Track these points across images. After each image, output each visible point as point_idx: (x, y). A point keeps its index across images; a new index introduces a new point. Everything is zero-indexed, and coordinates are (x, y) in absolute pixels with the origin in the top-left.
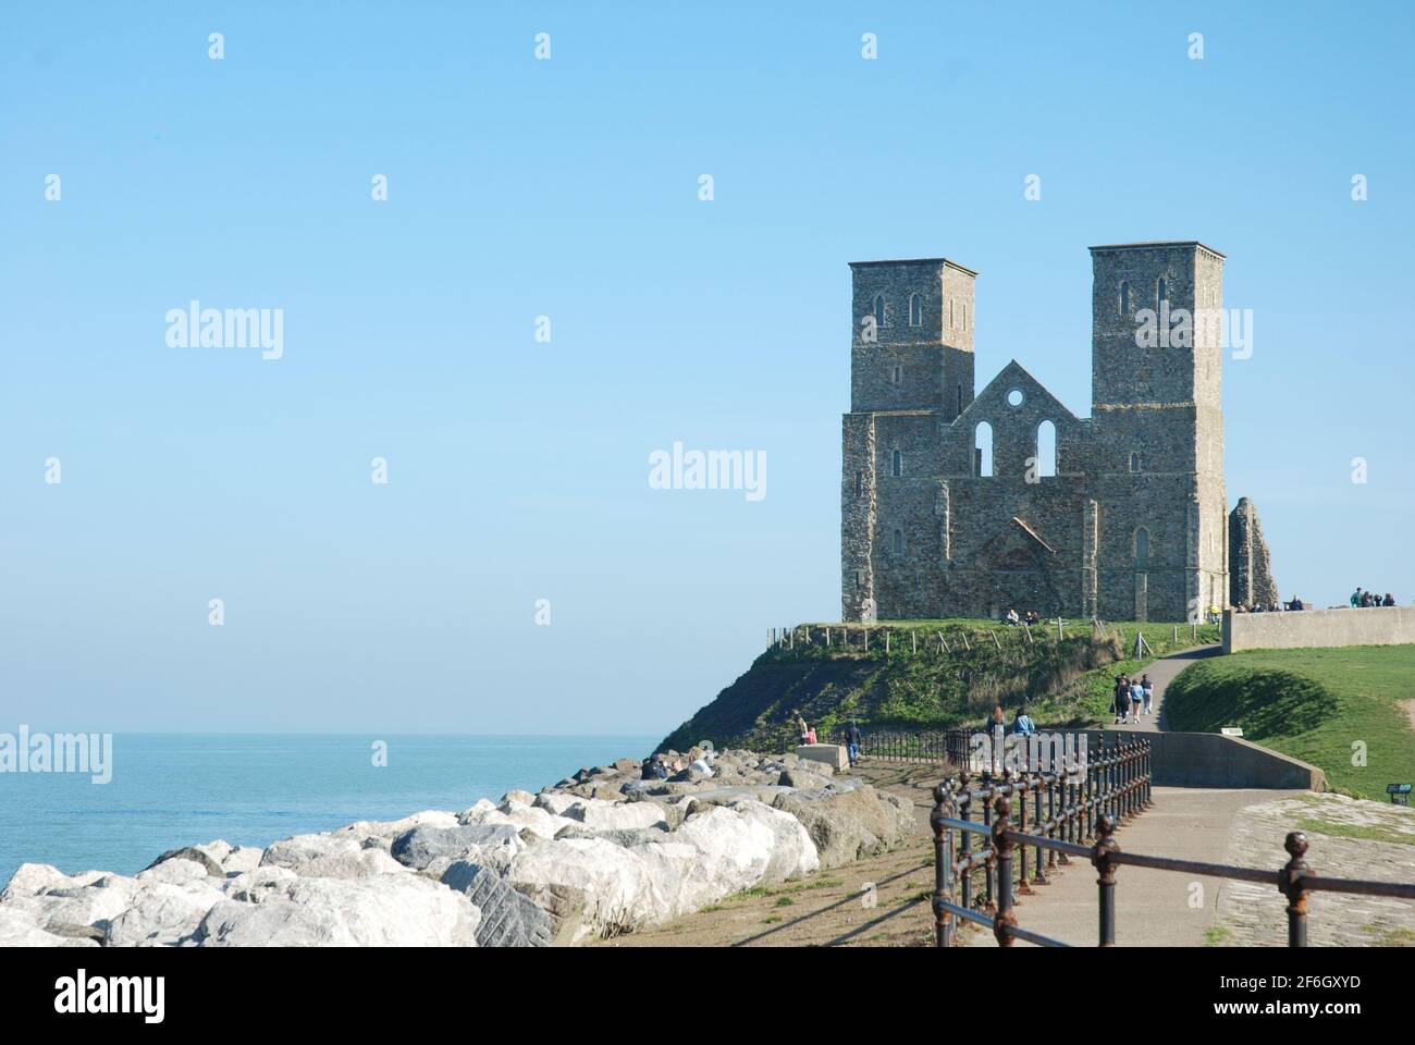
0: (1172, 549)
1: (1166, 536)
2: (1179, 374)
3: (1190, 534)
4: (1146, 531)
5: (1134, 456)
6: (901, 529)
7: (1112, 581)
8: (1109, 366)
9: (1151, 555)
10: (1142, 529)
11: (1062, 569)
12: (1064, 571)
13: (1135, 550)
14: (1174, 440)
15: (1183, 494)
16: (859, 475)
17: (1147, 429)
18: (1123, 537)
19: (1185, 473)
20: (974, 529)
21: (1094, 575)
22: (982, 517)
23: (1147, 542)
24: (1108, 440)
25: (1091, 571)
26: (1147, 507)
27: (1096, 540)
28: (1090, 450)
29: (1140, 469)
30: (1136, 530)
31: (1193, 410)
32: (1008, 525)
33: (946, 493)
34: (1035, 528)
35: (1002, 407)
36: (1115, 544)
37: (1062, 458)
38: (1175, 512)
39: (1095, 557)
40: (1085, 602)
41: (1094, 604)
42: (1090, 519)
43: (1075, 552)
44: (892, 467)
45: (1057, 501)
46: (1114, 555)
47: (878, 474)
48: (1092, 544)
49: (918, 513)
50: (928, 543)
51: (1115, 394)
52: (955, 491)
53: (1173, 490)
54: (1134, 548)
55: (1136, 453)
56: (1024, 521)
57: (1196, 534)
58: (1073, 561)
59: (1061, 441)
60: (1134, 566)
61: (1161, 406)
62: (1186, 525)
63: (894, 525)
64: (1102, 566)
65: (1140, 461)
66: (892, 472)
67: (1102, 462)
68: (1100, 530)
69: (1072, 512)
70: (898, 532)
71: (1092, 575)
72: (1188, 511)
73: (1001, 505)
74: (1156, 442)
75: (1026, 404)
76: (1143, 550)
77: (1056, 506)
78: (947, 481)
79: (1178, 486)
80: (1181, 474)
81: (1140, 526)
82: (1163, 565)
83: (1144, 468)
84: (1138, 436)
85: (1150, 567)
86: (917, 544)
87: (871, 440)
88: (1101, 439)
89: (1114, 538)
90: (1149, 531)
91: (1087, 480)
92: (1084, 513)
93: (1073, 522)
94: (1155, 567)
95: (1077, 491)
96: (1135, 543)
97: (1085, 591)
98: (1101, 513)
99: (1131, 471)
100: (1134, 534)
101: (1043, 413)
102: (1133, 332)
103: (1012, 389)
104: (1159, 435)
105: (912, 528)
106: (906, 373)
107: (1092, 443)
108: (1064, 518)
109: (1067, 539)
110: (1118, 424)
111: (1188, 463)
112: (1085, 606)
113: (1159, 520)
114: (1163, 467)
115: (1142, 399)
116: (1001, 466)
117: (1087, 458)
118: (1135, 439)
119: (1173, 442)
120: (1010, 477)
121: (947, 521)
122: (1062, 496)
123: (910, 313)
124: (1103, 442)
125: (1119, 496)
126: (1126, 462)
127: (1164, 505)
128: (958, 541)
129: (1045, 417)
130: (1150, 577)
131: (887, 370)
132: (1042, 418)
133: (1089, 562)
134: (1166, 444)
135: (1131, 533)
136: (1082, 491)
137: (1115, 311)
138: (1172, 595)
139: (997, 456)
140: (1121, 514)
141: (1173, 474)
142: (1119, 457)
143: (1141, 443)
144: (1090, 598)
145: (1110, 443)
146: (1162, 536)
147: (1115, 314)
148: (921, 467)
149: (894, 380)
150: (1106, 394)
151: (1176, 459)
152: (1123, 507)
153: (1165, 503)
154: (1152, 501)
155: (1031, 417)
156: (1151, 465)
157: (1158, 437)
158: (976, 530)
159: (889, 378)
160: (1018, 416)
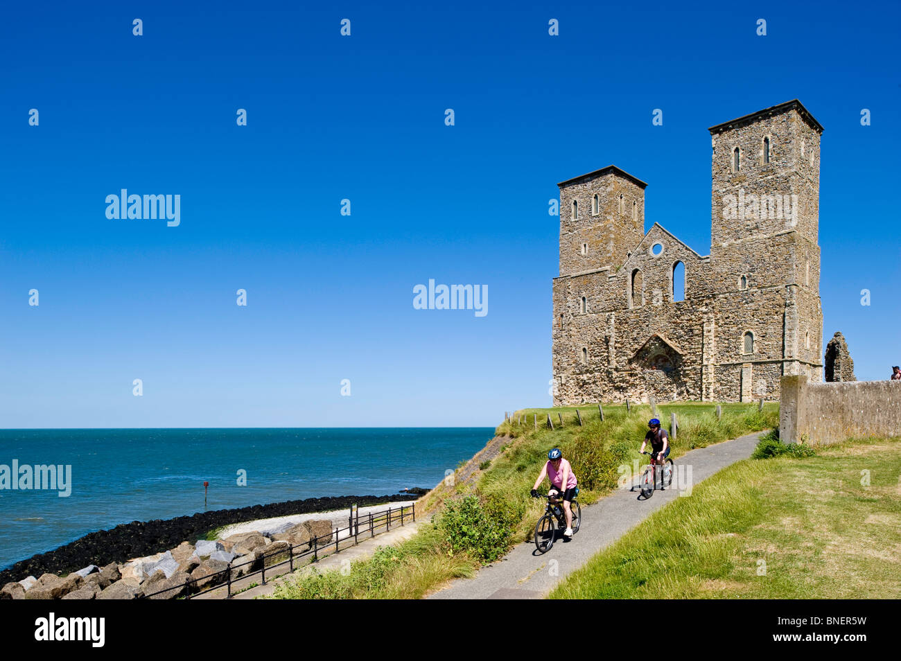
0: (772, 345)
1: (767, 336)
3: (787, 332)
4: (751, 334)
5: (743, 278)
6: (587, 348)
7: (725, 373)
9: (756, 351)
10: (749, 333)
11: (688, 366)
12: (690, 368)
13: (743, 349)
14: (775, 260)
15: (782, 302)
16: (562, 316)
17: (753, 256)
18: (734, 340)
19: (784, 285)
20: (630, 344)
21: (711, 370)
22: (635, 335)
23: (753, 342)
24: (723, 269)
25: (709, 367)
26: (753, 316)
27: (713, 344)
28: (709, 278)
29: (747, 287)
30: (744, 333)
31: (792, 234)
32: (651, 338)
33: (612, 321)
34: (670, 339)
35: (649, 257)
36: (727, 345)
37: (689, 287)
38: (776, 317)
39: (712, 356)
40: (704, 389)
41: (711, 390)
42: (709, 328)
43: (698, 353)
44: (582, 308)
45: (686, 318)
46: (727, 354)
47: (573, 314)
48: (710, 346)
49: (596, 337)
50: (601, 355)
51: (729, 233)
52: (618, 319)
53: (773, 300)
54: (743, 347)
55: (745, 275)
56: (663, 335)
57: (793, 332)
58: (696, 360)
59: (688, 275)
60: (741, 361)
61: (765, 236)
62: (784, 326)
63: (582, 345)
64: (717, 362)
65: (747, 281)
66: (581, 311)
67: (718, 285)
68: (716, 336)
69: (696, 325)
70: (584, 350)
71: (710, 369)
72: (786, 314)
73: (647, 326)
74: (761, 264)
75: (664, 253)
76: (749, 348)
77: (685, 321)
78: (613, 313)
79: (778, 297)
80: (780, 287)
81: (747, 330)
82: (764, 358)
83: (751, 286)
84: (745, 262)
85: (754, 361)
86: (595, 357)
87: (569, 293)
88: (718, 269)
89: (726, 342)
90: (754, 333)
91: (708, 301)
92: (705, 325)
93: (696, 332)
94: (758, 360)
95: (700, 309)
96: (743, 344)
97: (704, 381)
98: (716, 324)
99: (740, 290)
100: (742, 336)
101: (676, 257)
102: (743, 184)
103: (654, 244)
104: (763, 258)
105: (593, 346)
106: (590, 247)
107: (711, 273)
108: (691, 330)
109: (692, 345)
110: (731, 256)
111: (787, 277)
112: (705, 392)
113: (762, 324)
114: (766, 283)
115: (749, 233)
116: (647, 298)
117: (707, 284)
118: (744, 265)
119: (774, 262)
120: (653, 305)
121: (613, 339)
122: (689, 314)
123: (593, 207)
124: (719, 271)
125: (731, 309)
126: (737, 283)
127: (766, 313)
128: (620, 352)
129: (677, 259)
130: (754, 368)
131: (579, 247)
132: (675, 260)
133: (708, 359)
134: (768, 265)
135: (739, 336)
136: (703, 309)
137: (729, 172)
138: (772, 381)
139: (645, 292)
140: (732, 323)
141: (774, 288)
142: (732, 280)
143: (748, 267)
144: (707, 386)
145: (724, 271)
146: (764, 336)
147: (729, 174)
148: (598, 306)
149: (583, 253)
150: (722, 235)
151: (777, 275)
152: (734, 318)
153: (767, 311)
154: (757, 310)
155: (667, 261)
156: (756, 283)
157: (762, 261)
158: (632, 344)
159: (580, 252)
160: (659, 262)
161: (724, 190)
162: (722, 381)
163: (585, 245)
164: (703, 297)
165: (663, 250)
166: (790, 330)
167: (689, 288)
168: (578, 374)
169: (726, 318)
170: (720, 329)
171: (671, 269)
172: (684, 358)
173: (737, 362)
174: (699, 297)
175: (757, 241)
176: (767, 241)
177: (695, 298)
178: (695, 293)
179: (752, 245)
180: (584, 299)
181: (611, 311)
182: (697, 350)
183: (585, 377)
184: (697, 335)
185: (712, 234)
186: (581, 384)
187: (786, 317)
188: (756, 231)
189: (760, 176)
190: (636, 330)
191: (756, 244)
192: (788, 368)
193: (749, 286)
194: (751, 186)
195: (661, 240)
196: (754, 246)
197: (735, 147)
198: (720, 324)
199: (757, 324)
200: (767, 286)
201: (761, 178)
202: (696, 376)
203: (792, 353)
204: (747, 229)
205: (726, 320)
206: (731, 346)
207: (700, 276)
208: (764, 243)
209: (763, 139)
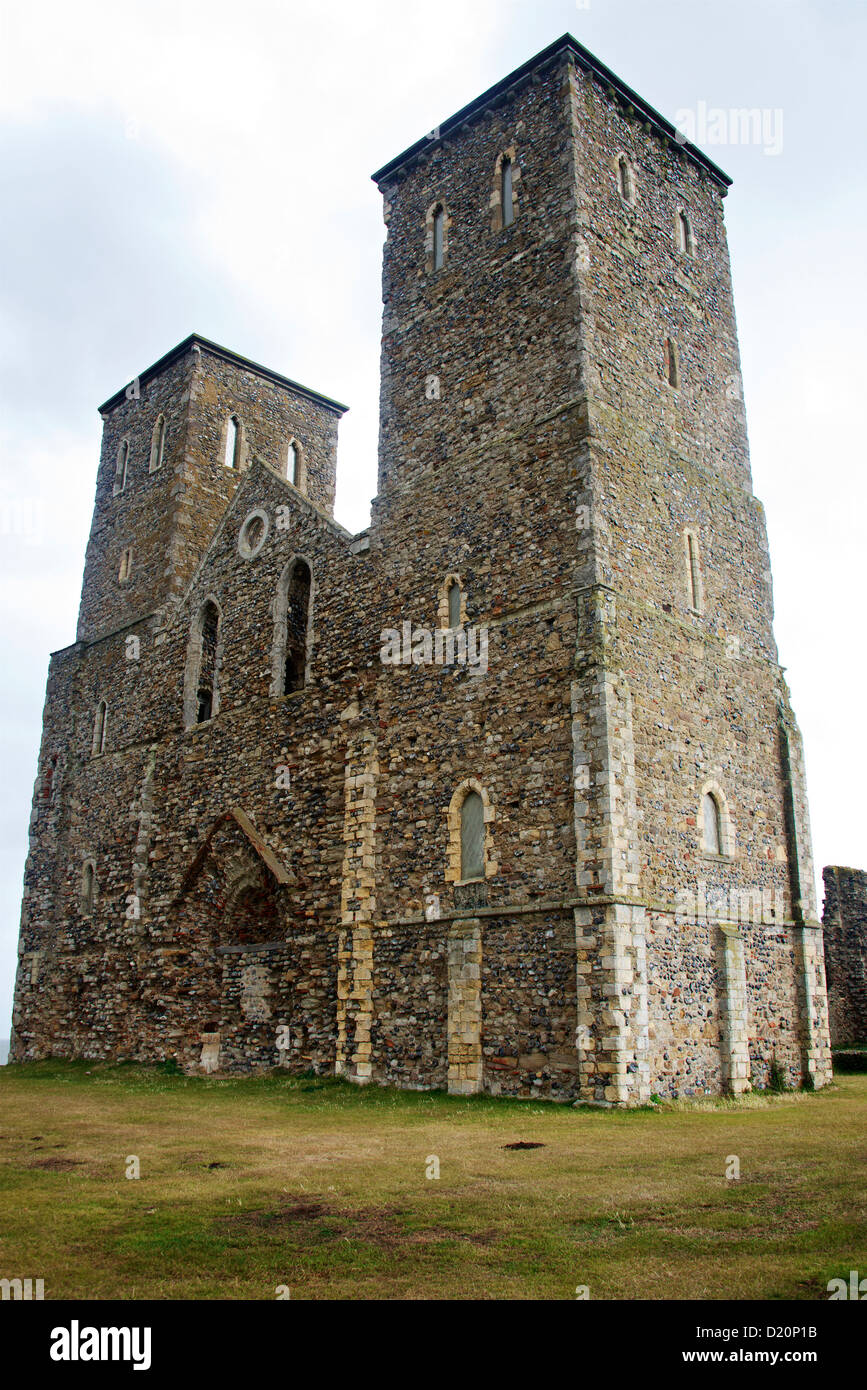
0: (543, 840)
1: (526, 803)
2: (548, 340)
4: (479, 798)
5: (453, 587)
7: (405, 960)
8: (409, 394)
9: (492, 869)
10: (471, 793)
11: (311, 930)
12: (312, 937)
13: (456, 860)
14: (538, 510)
15: (565, 661)
16: (54, 762)
17: (480, 506)
18: (429, 825)
19: (569, 596)
20: (181, 848)
21: (363, 946)
22: (192, 817)
23: (483, 827)
24: (400, 566)
25: (356, 935)
26: (482, 724)
27: (370, 840)
28: (367, 602)
29: (465, 618)
30: (457, 798)
31: (582, 412)
32: (218, 827)
33: (149, 770)
34: (269, 828)
35: (236, 562)
36: (411, 846)
37: (318, 640)
38: (548, 722)
39: (368, 889)
40: (342, 1027)
41: (362, 1034)
42: (359, 781)
43: (333, 882)
44: (96, 738)
45: (308, 751)
46: (411, 879)
47: (78, 757)
48: (360, 852)
49: (114, 826)
51: (420, 451)
52: (162, 766)
53: (540, 657)
54: (455, 851)
55: (458, 577)
58: (329, 909)
59: (317, 599)
60: (450, 911)
61: (511, 435)
63: (87, 855)
64: (384, 916)
65: (464, 597)
66: (93, 748)
68: (382, 813)
69: (335, 772)
70: (90, 869)
71: (358, 946)
72: (576, 709)
73: (221, 783)
74: (497, 532)
75: (268, 539)
76: (472, 856)
77: (306, 761)
78: (154, 747)
79: (553, 642)
80: (557, 603)
81: (465, 783)
82: (516, 898)
83: (473, 613)
84: (457, 532)
85: (487, 911)
86: (110, 894)
87: (75, 692)
88: (389, 568)
89: (409, 831)
90: (484, 794)
91: (362, 682)
92: (349, 769)
95: (344, 716)
96: (456, 837)
97: (343, 992)
98: (385, 761)
100: (452, 809)
101: (292, 548)
102: (454, 295)
103: (250, 518)
104: (505, 510)
105: (106, 858)
106: (135, 558)
107: (370, 584)
108: (320, 791)
109: (320, 848)
110: (421, 518)
111: (574, 562)
112: (342, 1037)
113: (508, 757)
114: (515, 596)
115: (471, 436)
116: (224, 690)
117: (360, 624)
118: (453, 541)
119: (536, 518)
120: (237, 711)
121: (143, 833)
122: (315, 735)
123: (154, 452)
124: (391, 574)
125: (421, 706)
126: (437, 608)
127: (519, 709)
128: (160, 878)
129: (294, 556)
130: (490, 942)
131: (117, 560)
132: (291, 559)
133: (354, 905)
134: (520, 529)
135: (445, 809)
136: (351, 713)
137: (420, 273)
138: (546, 1002)
139: (221, 670)
140: (425, 759)
141: (540, 609)
142: (423, 600)
143: (466, 547)
144: (351, 1015)
145: (402, 572)
146: (516, 805)
147: (420, 279)
148: (126, 727)
149: (122, 577)
150: (402, 459)
151: (545, 562)
152: (429, 737)
153: (521, 701)
154: (492, 701)
155: (273, 565)
156: (488, 599)
157: (502, 518)
158: (185, 849)
159: (118, 574)
160: (255, 572)
161: (409, 325)
162: (395, 995)
163: (128, 554)
164: (354, 670)
165: (265, 532)
167: (317, 645)
168: (73, 953)
169: (411, 740)
170: (392, 783)
171: (283, 587)
172: (296, 897)
174: (341, 673)
175: (487, 455)
176: (515, 448)
177: (333, 677)
178: (333, 659)
179: (474, 470)
180: (102, 707)
181: (153, 741)
182: (331, 869)
184: (333, 809)
186: (76, 988)
188: (488, 426)
189: (495, 262)
190: (196, 802)
191: (486, 466)
192: (592, 940)
193: (470, 615)
194: (472, 295)
195: (264, 504)
196: (479, 472)
197: (433, 206)
198: (393, 766)
199: (494, 757)
200: (518, 606)
201: (497, 266)
202: (325, 972)
203: (600, 872)
204: (464, 424)
205: (409, 749)
206: (421, 851)
207: (346, 599)
208: (507, 457)
209: (498, 163)
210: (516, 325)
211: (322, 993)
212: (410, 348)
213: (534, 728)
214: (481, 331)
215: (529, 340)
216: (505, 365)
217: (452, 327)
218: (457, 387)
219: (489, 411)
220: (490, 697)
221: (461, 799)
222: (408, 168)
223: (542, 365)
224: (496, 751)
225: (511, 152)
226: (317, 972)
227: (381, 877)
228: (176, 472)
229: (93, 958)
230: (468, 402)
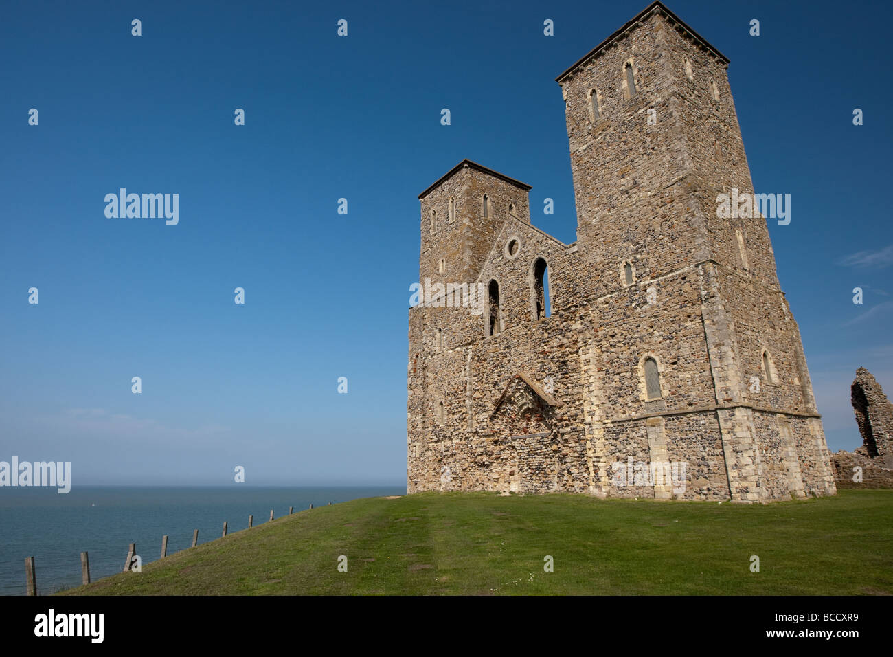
0: (693, 379)
1: (681, 362)
2: (664, 148)
3: (713, 350)
4: (654, 361)
5: (627, 265)
6: (444, 402)
7: (621, 437)
8: (589, 178)
9: (666, 393)
10: (649, 359)
11: (567, 426)
12: (569, 429)
13: (644, 390)
14: (670, 227)
15: (695, 296)
16: (417, 356)
17: (637, 227)
18: (628, 375)
19: (693, 265)
20: (491, 391)
21: (598, 432)
22: (495, 377)
23: (659, 374)
24: (596, 257)
25: (594, 427)
26: (652, 327)
27: (597, 384)
28: (579, 275)
29: (635, 279)
30: (641, 361)
31: (688, 180)
32: (512, 381)
33: (469, 357)
34: (538, 380)
35: (504, 261)
36: (619, 385)
37: (555, 293)
38: (689, 324)
39: (598, 406)
40: (591, 469)
41: (602, 472)
42: (587, 357)
43: (577, 403)
44: (438, 344)
45: (556, 344)
46: (620, 400)
47: (429, 353)
48: (591, 389)
49: (453, 383)
50: (460, 412)
51: (599, 204)
52: (476, 355)
53: (680, 295)
54: (643, 386)
55: (629, 261)
56: (528, 375)
57: (724, 349)
58: (576, 415)
59: (552, 275)
60: (645, 413)
61: (650, 194)
62: (705, 338)
63: (439, 397)
64: (607, 418)
65: (633, 270)
66: (437, 348)
67: (593, 284)
68: (600, 370)
69: (571, 353)
70: (441, 404)
71: (596, 432)
72: (705, 317)
73: (509, 361)
74: (649, 239)
75: (521, 250)
76: (653, 388)
77: (555, 349)
78: (470, 347)
79: (686, 287)
80: (686, 269)
81: (646, 355)
82: (682, 406)
83: (640, 277)
84: (626, 240)
85: (665, 412)
86: (453, 414)
87: (425, 325)
88: (589, 259)
89: (617, 378)
90: (657, 359)
91: (582, 311)
92: (580, 352)
93: (572, 365)
94: (673, 410)
95: (573, 327)
96: (643, 380)
97: (590, 453)
99: (625, 285)
100: (640, 367)
101: (535, 253)
102: (608, 131)
103: (510, 241)
104: (651, 228)
105: (450, 398)
106: (447, 262)
107: (581, 267)
108: (564, 362)
109: (568, 388)
110: (604, 235)
111: (694, 250)
112: (593, 474)
113: (668, 341)
114: (662, 268)
115: (627, 196)
116: (506, 319)
117: (577, 285)
118: (625, 244)
119: (670, 231)
120: (514, 328)
121: (468, 386)
122: (559, 337)
123: (450, 214)
124: (592, 261)
125: (616, 321)
126: (619, 276)
127: (671, 319)
128: (480, 406)
129: (537, 256)
130: (668, 427)
131: (438, 264)
132: (535, 258)
133: (591, 413)
134: (661, 237)
135: (635, 367)
136: (578, 326)
137: (587, 122)
138: (705, 454)
139: (503, 310)
140: (621, 345)
141: (677, 273)
142: (611, 272)
143: (632, 246)
144: (596, 464)
145: (598, 260)
146: (675, 363)
147: (588, 125)
148: (454, 339)
149: (441, 271)
150: (589, 209)
151: (677, 251)
152: (622, 335)
153: (673, 315)
154: (656, 317)
155: (526, 261)
156: (648, 270)
157: (649, 231)
158: (493, 392)
159: (438, 270)
160: (516, 265)
161: (585, 147)
162: (618, 454)
163: (443, 261)
164: (576, 306)
165: (520, 247)
166: (718, 345)
167: (555, 296)
168: (436, 442)
169: (613, 336)
170: (604, 356)
171: (532, 272)
172: (557, 411)
173: (638, 415)
174: (569, 308)
175: (639, 203)
176: (653, 200)
177: (565, 310)
178: (564, 302)
179: (631, 211)
180: (440, 330)
181: (470, 344)
182: (575, 397)
183: (442, 446)
184: (573, 370)
185: (577, 209)
186: (439, 458)
187: (707, 322)
188: (635, 190)
189: (629, 114)
190: (496, 371)
191: (638, 209)
192: (729, 424)
193: (638, 278)
194: (618, 130)
195: (517, 234)
196: (635, 212)
197: (591, 90)
198: (603, 349)
199: (660, 342)
200: (665, 272)
201: (630, 116)
202: (577, 444)
203: (729, 392)
204: (622, 190)
205: (611, 340)
206: (624, 387)
207: (568, 274)
208: (650, 204)
209: (624, 66)
210: (645, 142)
211: (576, 454)
212: (587, 157)
213: (681, 327)
214: (626, 147)
215: (653, 149)
216: (641, 162)
217: (609, 146)
218: (616, 173)
219: (635, 183)
220: (655, 314)
221: (644, 362)
222: (574, 73)
223: (662, 160)
224: (661, 339)
225: (631, 61)
226: (574, 445)
227: (604, 399)
228: (464, 222)
229: (448, 443)
230: (622, 180)
